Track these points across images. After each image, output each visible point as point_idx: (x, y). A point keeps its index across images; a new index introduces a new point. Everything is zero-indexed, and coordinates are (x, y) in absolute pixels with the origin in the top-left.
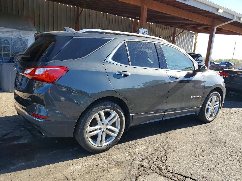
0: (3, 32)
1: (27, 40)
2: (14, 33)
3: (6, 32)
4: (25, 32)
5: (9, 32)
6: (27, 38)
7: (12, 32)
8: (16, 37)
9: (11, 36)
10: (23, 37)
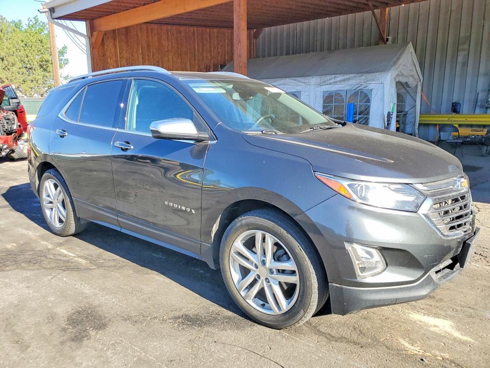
0: (337, 82)
1: (372, 90)
2: (351, 82)
3: (341, 81)
4: (370, 76)
5: (344, 80)
6: (371, 87)
7: (348, 79)
8: (355, 88)
9: (347, 88)
10: (366, 85)
